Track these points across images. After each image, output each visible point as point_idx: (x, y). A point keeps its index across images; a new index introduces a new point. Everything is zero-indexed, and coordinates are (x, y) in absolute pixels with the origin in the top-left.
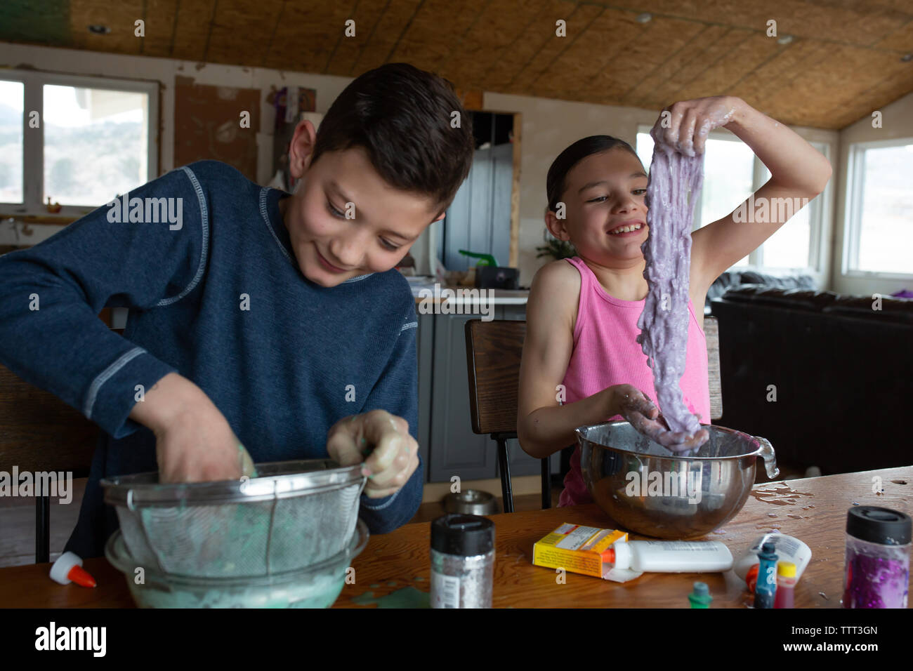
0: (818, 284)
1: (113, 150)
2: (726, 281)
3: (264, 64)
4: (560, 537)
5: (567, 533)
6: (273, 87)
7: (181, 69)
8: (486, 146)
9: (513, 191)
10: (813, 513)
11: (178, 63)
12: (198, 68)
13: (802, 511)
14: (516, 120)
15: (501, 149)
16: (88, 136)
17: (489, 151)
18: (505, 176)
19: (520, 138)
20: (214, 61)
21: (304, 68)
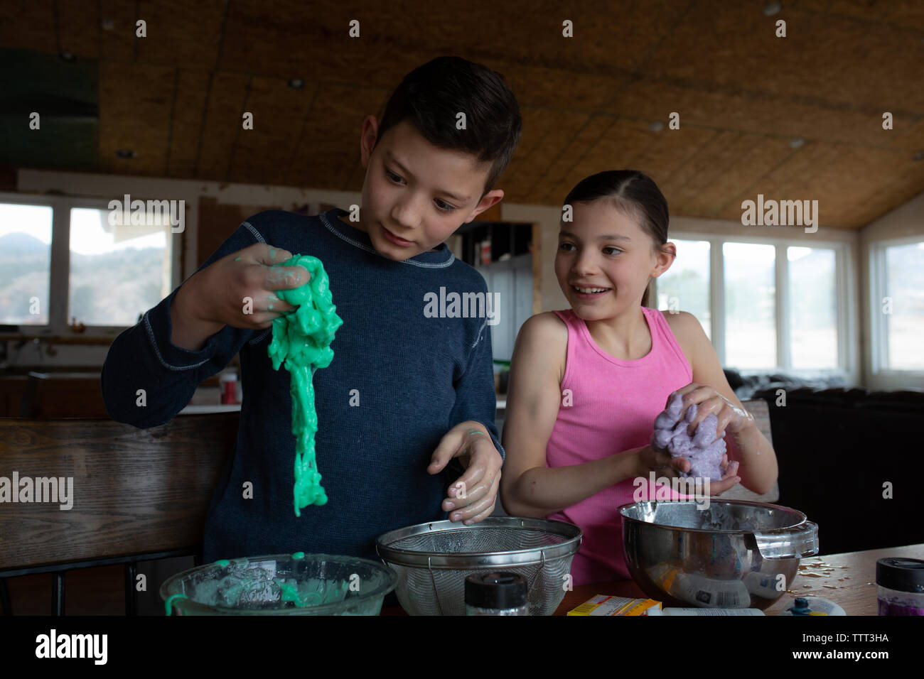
0: (848, 381)
1: (133, 276)
2: (754, 383)
3: (285, 183)
4: (594, 606)
5: (600, 603)
6: (295, 205)
7: (204, 189)
8: (506, 257)
9: (534, 299)
10: (849, 584)
11: (201, 184)
12: (222, 188)
13: (838, 582)
14: (535, 230)
15: (521, 260)
16: (110, 264)
17: (509, 262)
18: (525, 286)
19: (539, 248)
20: (237, 181)
21: (324, 185)
